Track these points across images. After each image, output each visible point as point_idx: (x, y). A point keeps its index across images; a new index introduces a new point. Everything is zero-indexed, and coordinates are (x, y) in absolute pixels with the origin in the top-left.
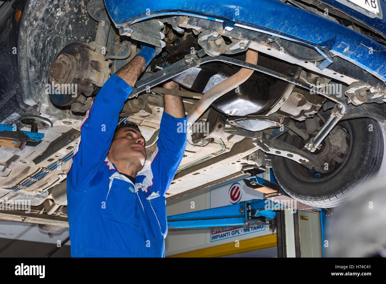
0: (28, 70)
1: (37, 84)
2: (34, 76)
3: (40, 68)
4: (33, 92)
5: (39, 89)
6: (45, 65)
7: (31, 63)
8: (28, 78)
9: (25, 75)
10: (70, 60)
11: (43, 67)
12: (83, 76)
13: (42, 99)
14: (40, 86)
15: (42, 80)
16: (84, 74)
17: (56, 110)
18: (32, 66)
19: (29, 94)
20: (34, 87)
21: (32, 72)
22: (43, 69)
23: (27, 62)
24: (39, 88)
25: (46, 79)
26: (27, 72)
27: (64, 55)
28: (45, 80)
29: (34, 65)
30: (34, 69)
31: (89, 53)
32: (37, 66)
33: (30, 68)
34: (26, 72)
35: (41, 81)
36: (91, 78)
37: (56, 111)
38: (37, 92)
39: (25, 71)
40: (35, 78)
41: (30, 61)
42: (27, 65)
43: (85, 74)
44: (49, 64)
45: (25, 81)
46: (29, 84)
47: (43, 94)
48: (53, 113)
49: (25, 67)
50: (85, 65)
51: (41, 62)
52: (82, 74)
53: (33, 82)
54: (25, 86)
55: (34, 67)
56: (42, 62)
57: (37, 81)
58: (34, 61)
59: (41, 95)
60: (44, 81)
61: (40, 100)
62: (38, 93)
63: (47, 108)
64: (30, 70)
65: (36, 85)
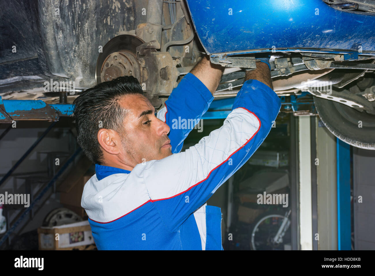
0: (55, 38)
1: (67, 53)
2: (63, 44)
3: (69, 32)
4: (64, 63)
5: (70, 60)
6: (74, 28)
7: (58, 27)
8: (57, 47)
9: (52, 45)
10: (132, 65)
11: (73, 31)
12: (151, 91)
13: (75, 72)
14: (72, 56)
15: (74, 49)
16: (153, 89)
17: (90, 80)
18: (59, 31)
19: (59, 68)
20: (65, 57)
21: (60, 38)
22: (73, 34)
23: (53, 28)
24: (70, 58)
25: (77, 46)
26: (55, 41)
27: (120, 54)
28: (77, 48)
29: (61, 30)
30: (62, 34)
31: (156, 60)
32: (65, 30)
33: (58, 33)
34: (53, 41)
35: (72, 49)
36: (160, 91)
37: (91, 82)
38: (68, 63)
39: (52, 39)
40: (64, 46)
41: (57, 24)
42: (54, 32)
43: (155, 89)
44: (79, 24)
45: (53, 52)
46: (58, 55)
47: (76, 66)
48: (88, 85)
49: (51, 35)
50: (154, 78)
51: (69, 25)
52: (151, 90)
53: (62, 51)
54: (54, 58)
55: (62, 32)
56: (71, 24)
57: (67, 49)
58: (61, 24)
59: (73, 67)
60: (75, 49)
61: (72, 73)
62: (69, 65)
63: (80, 80)
64: (57, 36)
65: (67, 55)
